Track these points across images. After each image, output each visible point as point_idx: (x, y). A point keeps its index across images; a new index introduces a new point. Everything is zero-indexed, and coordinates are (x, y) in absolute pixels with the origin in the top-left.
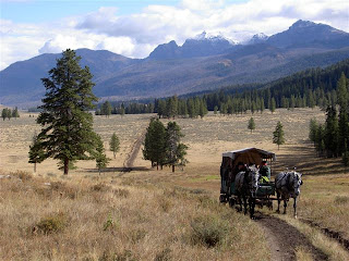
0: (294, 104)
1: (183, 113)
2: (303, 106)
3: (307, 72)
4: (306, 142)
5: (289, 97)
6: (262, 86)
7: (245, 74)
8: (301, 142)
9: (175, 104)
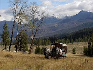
0: (79, 41)
1: (43, 44)
2: (82, 42)
3: (84, 29)
4: (83, 53)
5: (78, 38)
6: (69, 34)
7: (63, 30)
8: (81, 53)
9: (40, 41)
